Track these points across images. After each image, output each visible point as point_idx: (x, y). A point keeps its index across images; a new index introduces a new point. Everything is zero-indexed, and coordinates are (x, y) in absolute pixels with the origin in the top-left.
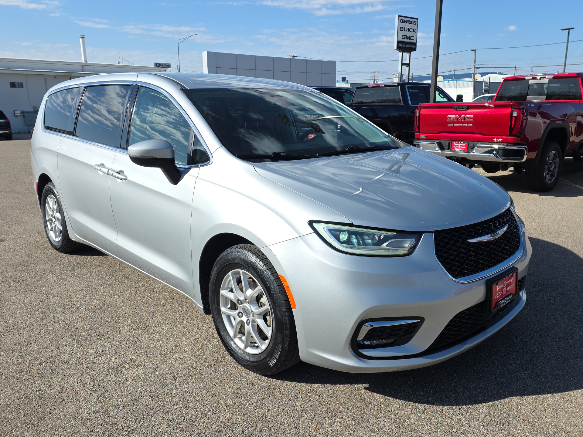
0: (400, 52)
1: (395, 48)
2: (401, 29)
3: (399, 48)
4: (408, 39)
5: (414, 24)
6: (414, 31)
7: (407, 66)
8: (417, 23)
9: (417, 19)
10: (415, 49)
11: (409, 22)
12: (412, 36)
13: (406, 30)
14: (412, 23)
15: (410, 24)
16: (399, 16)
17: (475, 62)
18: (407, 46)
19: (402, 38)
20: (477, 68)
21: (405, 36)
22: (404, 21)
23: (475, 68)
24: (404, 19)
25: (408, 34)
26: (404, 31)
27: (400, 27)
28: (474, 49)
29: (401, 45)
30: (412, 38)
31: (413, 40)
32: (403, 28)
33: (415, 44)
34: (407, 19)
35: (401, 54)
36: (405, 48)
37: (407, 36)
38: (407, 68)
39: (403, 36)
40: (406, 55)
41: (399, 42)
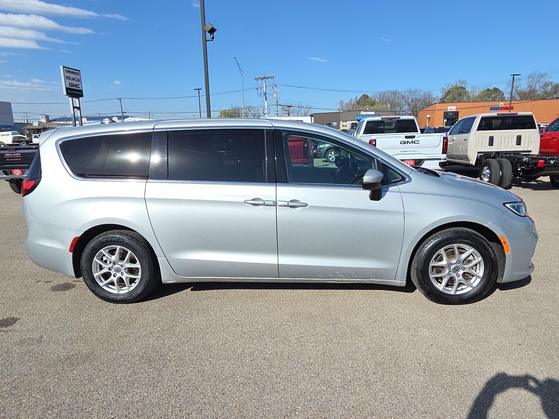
0: (70, 97)
1: (65, 93)
2: (67, 78)
3: (68, 94)
4: (75, 87)
5: (77, 75)
6: (78, 80)
7: (78, 109)
8: (80, 74)
9: (79, 71)
10: (82, 96)
11: (73, 73)
12: (77, 85)
13: (71, 79)
14: (76, 74)
15: (74, 74)
16: (63, 67)
17: (122, 108)
18: (75, 92)
19: (70, 86)
20: (124, 112)
21: (72, 84)
22: (69, 72)
23: (122, 112)
24: (68, 70)
25: (75, 83)
26: (70, 79)
27: (66, 76)
28: (119, 98)
29: (69, 91)
30: (78, 86)
31: (79, 88)
32: (69, 77)
33: (81, 91)
34: (71, 70)
35: (70, 99)
36: (74, 94)
37: (73, 84)
38: (79, 111)
39: (70, 84)
40: (76, 100)
41: (67, 89)
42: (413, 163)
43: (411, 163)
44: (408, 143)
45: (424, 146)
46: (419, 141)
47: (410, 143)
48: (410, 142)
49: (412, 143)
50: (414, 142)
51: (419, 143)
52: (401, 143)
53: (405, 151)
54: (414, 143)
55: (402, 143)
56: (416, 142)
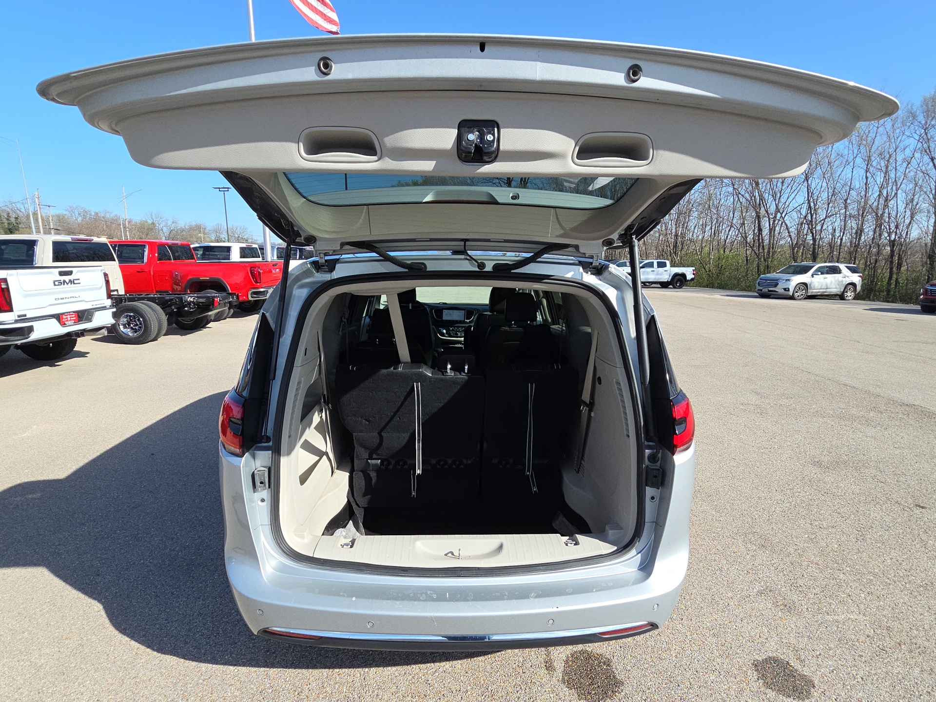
42: (74, 318)
43: (72, 319)
44: (65, 283)
45: (87, 287)
46: (79, 279)
47: (67, 284)
48: (68, 282)
49: (70, 283)
50: (73, 281)
51: (79, 283)
52: (55, 285)
53: (62, 297)
54: (74, 283)
55: (57, 283)
56: (75, 282)
